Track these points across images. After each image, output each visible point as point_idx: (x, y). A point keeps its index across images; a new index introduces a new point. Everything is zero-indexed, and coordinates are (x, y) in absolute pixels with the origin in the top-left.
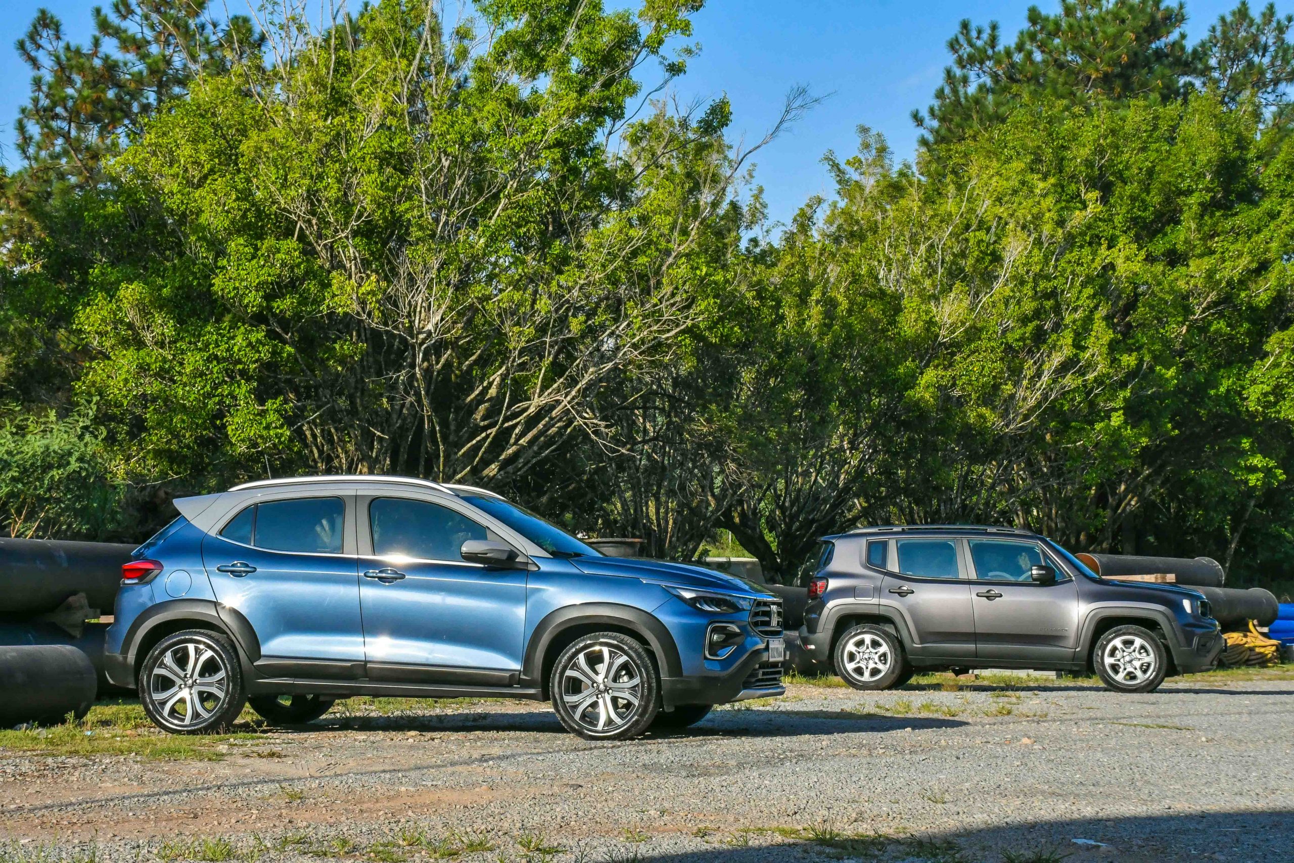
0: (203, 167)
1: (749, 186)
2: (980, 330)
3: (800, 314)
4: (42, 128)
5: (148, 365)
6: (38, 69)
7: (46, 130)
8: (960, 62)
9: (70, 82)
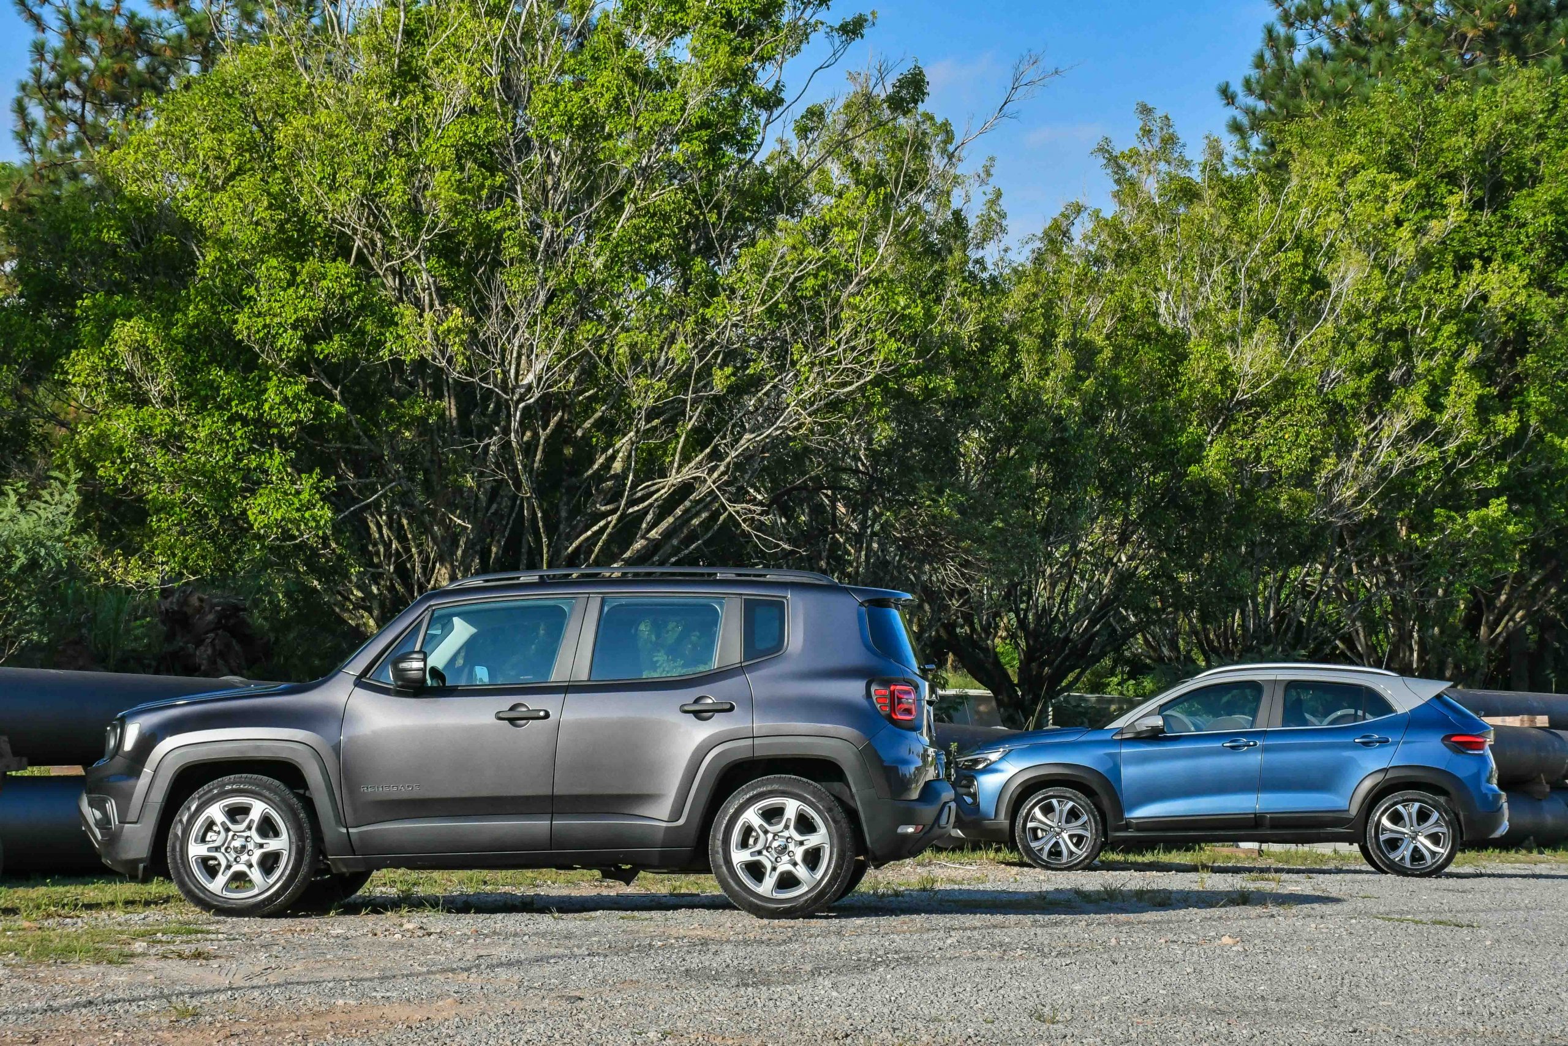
0: (229, 163)
1: (984, 188)
2: (1295, 384)
3: (1042, 361)
4: (46, 110)
5: (150, 428)
6: (43, 31)
7: (52, 113)
8: (1287, 19)
9: (84, 48)
